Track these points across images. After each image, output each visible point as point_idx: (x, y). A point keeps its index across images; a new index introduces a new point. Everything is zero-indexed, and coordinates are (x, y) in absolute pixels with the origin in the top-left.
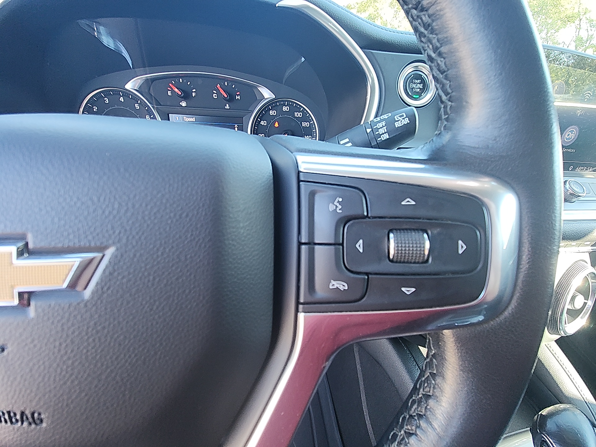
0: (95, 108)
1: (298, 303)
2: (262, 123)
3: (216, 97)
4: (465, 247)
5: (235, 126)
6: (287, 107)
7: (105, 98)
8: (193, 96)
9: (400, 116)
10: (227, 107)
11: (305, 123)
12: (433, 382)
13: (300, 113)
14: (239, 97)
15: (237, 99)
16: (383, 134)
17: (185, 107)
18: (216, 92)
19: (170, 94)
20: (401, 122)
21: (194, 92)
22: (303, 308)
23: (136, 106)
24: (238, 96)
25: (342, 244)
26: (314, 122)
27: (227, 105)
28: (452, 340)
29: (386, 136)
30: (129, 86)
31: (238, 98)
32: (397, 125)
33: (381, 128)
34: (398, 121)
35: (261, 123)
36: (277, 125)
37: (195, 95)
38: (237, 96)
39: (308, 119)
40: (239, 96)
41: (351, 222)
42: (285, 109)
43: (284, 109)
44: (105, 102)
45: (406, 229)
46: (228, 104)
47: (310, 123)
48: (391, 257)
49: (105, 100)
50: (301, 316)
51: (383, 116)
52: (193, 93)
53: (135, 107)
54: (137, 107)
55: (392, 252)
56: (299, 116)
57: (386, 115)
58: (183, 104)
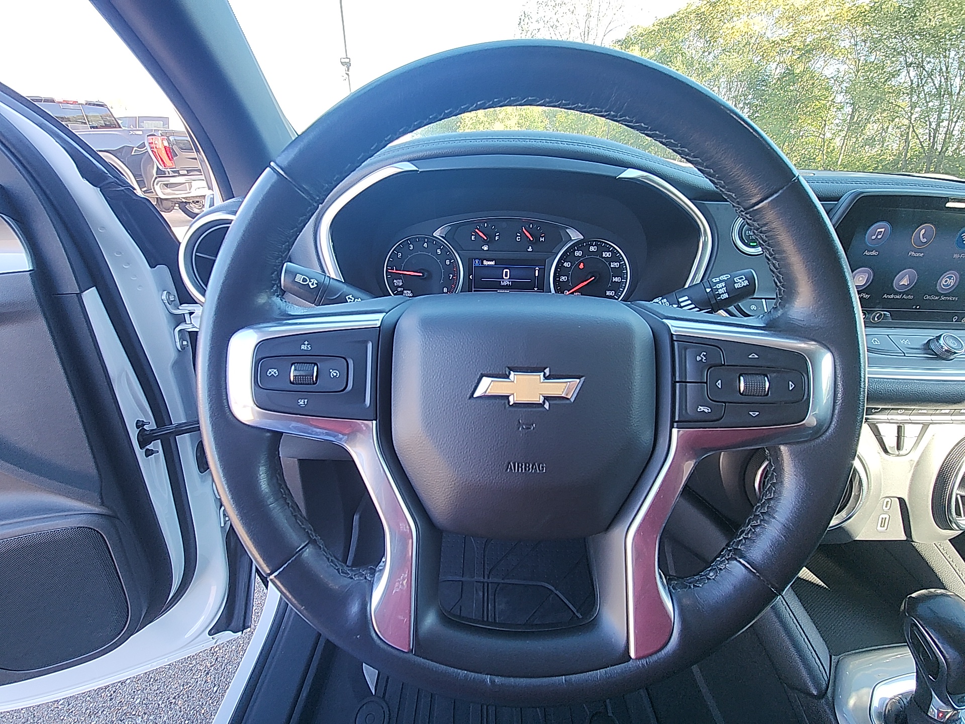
0: (400, 254)
1: (673, 421)
2: (566, 264)
3: (520, 240)
4: (793, 386)
5: (536, 269)
6: (594, 247)
8: (496, 240)
9: (740, 279)
10: (530, 249)
11: (615, 263)
12: (774, 489)
14: (543, 239)
15: (541, 240)
16: (723, 294)
17: (487, 250)
18: (519, 235)
20: (740, 283)
21: (498, 236)
22: (677, 425)
25: (706, 383)
26: (625, 263)
27: (530, 247)
28: (787, 454)
29: (726, 296)
30: (436, 234)
32: (736, 286)
33: (721, 288)
34: (737, 283)
35: (564, 264)
36: (582, 266)
37: (498, 239)
38: (541, 238)
39: (618, 259)
41: (713, 368)
42: (592, 249)
45: (752, 374)
47: (619, 264)
48: (742, 392)
49: (410, 246)
50: (675, 431)
51: (722, 277)
53: (438, 252)
55: (742, 389)
56: (608, 255)
57: (724, 276)
58: (486, 248)
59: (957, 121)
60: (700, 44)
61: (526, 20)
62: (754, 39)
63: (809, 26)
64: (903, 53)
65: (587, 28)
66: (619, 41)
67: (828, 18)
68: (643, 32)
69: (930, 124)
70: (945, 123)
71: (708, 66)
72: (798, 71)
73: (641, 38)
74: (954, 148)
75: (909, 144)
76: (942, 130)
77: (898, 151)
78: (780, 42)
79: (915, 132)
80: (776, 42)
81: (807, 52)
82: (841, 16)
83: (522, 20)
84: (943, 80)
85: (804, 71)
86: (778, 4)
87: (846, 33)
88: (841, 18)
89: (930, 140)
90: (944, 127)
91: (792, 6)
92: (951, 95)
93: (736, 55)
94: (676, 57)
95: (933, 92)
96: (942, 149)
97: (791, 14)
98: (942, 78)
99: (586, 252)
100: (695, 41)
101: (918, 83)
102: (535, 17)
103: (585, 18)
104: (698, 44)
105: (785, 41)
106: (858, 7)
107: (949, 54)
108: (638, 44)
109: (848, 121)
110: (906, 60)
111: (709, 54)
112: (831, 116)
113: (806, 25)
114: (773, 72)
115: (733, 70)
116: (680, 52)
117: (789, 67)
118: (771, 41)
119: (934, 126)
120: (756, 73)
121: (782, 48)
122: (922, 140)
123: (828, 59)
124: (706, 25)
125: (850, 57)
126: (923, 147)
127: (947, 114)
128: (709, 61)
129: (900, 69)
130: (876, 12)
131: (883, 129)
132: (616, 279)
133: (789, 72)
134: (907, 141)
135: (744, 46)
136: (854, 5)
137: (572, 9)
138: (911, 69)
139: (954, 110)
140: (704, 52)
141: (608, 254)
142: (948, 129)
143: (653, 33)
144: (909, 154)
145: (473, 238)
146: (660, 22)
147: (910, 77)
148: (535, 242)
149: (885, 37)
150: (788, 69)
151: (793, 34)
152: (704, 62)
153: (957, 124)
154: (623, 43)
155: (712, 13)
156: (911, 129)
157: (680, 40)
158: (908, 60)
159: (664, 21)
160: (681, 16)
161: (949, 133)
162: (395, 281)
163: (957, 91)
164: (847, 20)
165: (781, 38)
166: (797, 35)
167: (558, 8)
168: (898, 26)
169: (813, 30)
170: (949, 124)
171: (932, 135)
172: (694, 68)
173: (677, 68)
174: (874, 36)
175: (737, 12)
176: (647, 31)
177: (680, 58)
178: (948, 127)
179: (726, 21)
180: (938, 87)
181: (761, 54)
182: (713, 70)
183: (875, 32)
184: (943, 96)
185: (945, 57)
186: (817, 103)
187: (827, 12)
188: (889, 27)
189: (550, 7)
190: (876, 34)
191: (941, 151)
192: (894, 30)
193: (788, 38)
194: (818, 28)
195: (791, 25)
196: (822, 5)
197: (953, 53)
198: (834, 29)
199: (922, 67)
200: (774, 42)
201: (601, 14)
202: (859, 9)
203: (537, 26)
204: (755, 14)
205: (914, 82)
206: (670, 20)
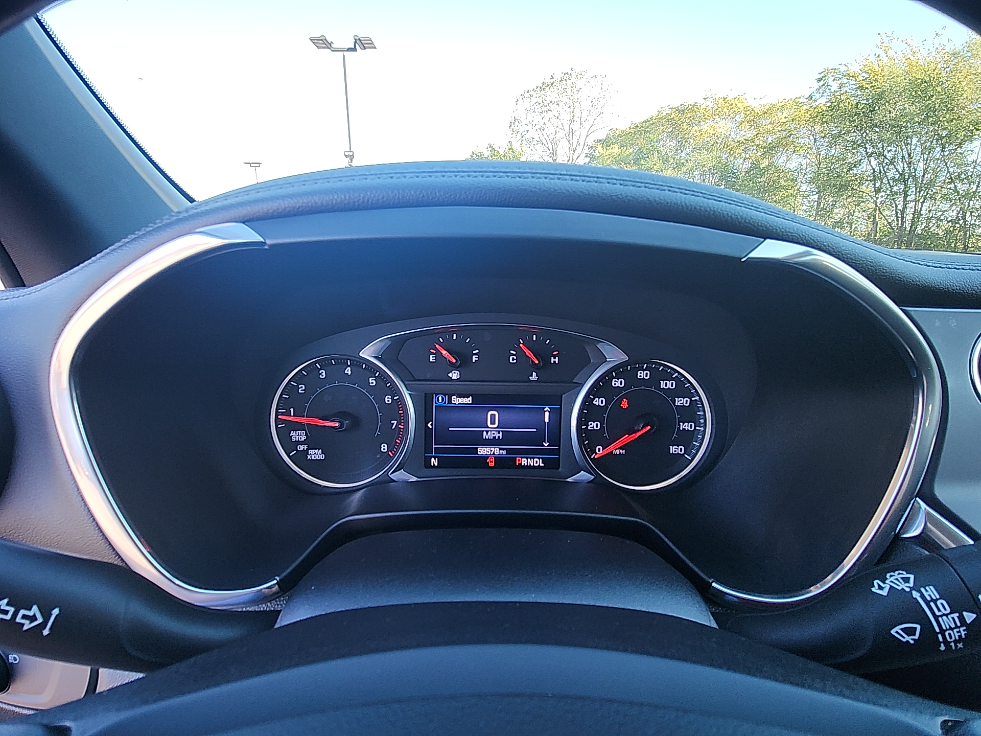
0: (302, 387)
2: (597, 402)
3: (515, 361)
5: (545, 410)
6: (645, 372)
7: (320, 369)
8: (474, 361)
10: (534, 377)
11: (682, 399)
13: (671, 382)
14: (557, 360)
15: (552, 362)
17: (457, 379)
18: (514, 353)
19: (433, 359)
21: (475, 354)
23: (371, 381)
24: (555, 358)
26: (700, 397)
27: (534, 374)
30: (366, 352)
31: (555, 362)
35: (594, 402)
36: (625, 404)
37: (477, 359)
38: (552, 358)
40: (557, 358)
42: (642, 375)
43: (640, 376)
44: (321, 376)
46: (535, 372)
47: (691, 400)
49: (320, 374)
52: (474, 357)
53: (370, 383)
54: (372, 383)
56: (669, 386)
58: (455, 375)
59: (924, 202)
60: (673, 144)
61: (516, 123)
62: (721, 139)
63: (770, 127)
64: (862, 144)
65: (571, 131)
66: (601, 140)
67: (787, 119)
68: (621, 134)
69: (897, 207)
70: (912, 204)
71: (681, 161)
72: (763, 165)
73: (620, 139)
74: (923, 227)
75: (877, 225)
76: (910, 211)
77: (867, 232)
78: (745, 141)
79: (881, 213)
80: (741, 142)
81: (771, 149)
82: (799, 117)
83: (512, 124)
84: (906, 166)
85: (768, 165)
86: (739, 110)
87: (805, 131)
88: (799, 119)
89: (898, 221)
90: (911, 208)
91: (753, 112)
92: (915, 178)
93: (706, 152)
94: (653, 154)
95: (897, 178)
96: (911, 227)
97: (752, 118)
98: (905, 164)
99: (631, 380)
100: (668, 142)
101: (880, 170)
102: (524, 121)
103: (569, 122)
104: (671, 143)
105: (748, 140)
106: (815, 108)
107: (911, 141)
108: (618, 143)
109: (815, 207)
110: (866, 151)
111: (682, 152)
112: (798, 203)
113: (766, 127)
114: (741, 166)
115: (705, 165)
116: (656, 150)
117: (755, 162)
118: (736, 141)
119: (900, 207)
120: (725, 167)
121: (747, 146)
122: (889, 221)
123: (790, 155)
124: (677, 128)
125: (810, 152)
126: (892, 228)
127: (913, 196)
128: (682, 158)
129: (861, 159)
130: (834, 110)
131: (851, 214)
132: (686, 426)
133: (755, 166)
134: (875, 223)
135: (713, 145)
136: (811, 107)
137: (557, 115)
138: (872, 159)
139: (920, 192)
140: (677, 150)
141: (669, 383)
142: (915, 210)
143: (630, 134)
144: (878, 234)
145: (432, 358)
146: (635, 126)
147: (872, 166)
148: (544, 366)
149: (843, 132)
150: (754, 164)
151: (755, 134)
152: (678, 158)
153: (925, 204)
154: (604, 142)
155: (681, 119)
156: (878, 212)
157: (655, 141)
158: (868, 151)
159: (639, 125)
160: (654, 121)
161: (917, 214)
162: (292, 433)
163: (922, 174)
164: (805, 120)
165: (745, 138)
166: (759, 135)
167: (544, 114)
168: (857, 120)
169: (774, 131)
170: (916, 204)
171: (899, 215)
172: (670, 163)
173: (655, 163)
174: (833, 133)
175: (703, 118)
176: (625, 133)
177: (656, 155)
178: (915, 207)
179: (694, 125)
180: (901, 172)
181: (729, 151)
182: (687, 165)
183: (834, 129)
184: (908, 181)
185: (907, 144)
186: (784, 192)
187: (785, 115)
188: (847, 123)
189: (537, 113)
190: (834, 130)
191: (910, 230)
192: (853, 125)
193: (751, 138)
194: (778, 128)
195: (753, 127)
196: (780, 109)
197: (915, 140)
198: (793, 129)
199: (883, 155)
200: (739, 142)
201: (583, 119)
202: (816, 110)
203: (526, 128)
204: (719, 119)
205: (876, 170)
206: (644, 124)
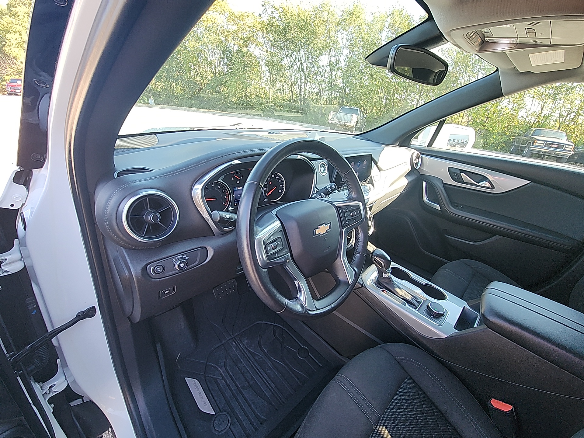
32: (333, 188)
36: (270, 183)
37: (242, 178)
39: (281, 178)
58: (238, 182)
84: (300, 64)
106: (262, 22)
110: (285, 53)
122: (297, 91)
123: (255, 47)
126: (297, 94)
127: (303, 80)
129: (284, 57)
131: (283, 85)
132: (281, 186)
134: (292, 91)
138: (288, 57)
145: (233, 179)
147: (288, 62)
150: (239, 48)
156: (292, 86)
161: (305, 88)
164: (259, 28)
171: (300, 89)
178: (304, 85)
180: (298, 67)
184: (301, 72)
185: (300, 53)
199: (291, 57)
205: (290, 64)
